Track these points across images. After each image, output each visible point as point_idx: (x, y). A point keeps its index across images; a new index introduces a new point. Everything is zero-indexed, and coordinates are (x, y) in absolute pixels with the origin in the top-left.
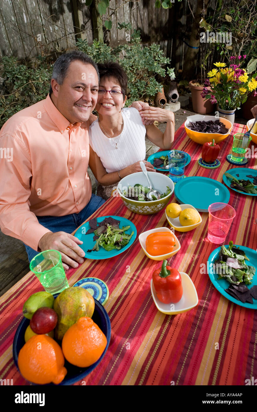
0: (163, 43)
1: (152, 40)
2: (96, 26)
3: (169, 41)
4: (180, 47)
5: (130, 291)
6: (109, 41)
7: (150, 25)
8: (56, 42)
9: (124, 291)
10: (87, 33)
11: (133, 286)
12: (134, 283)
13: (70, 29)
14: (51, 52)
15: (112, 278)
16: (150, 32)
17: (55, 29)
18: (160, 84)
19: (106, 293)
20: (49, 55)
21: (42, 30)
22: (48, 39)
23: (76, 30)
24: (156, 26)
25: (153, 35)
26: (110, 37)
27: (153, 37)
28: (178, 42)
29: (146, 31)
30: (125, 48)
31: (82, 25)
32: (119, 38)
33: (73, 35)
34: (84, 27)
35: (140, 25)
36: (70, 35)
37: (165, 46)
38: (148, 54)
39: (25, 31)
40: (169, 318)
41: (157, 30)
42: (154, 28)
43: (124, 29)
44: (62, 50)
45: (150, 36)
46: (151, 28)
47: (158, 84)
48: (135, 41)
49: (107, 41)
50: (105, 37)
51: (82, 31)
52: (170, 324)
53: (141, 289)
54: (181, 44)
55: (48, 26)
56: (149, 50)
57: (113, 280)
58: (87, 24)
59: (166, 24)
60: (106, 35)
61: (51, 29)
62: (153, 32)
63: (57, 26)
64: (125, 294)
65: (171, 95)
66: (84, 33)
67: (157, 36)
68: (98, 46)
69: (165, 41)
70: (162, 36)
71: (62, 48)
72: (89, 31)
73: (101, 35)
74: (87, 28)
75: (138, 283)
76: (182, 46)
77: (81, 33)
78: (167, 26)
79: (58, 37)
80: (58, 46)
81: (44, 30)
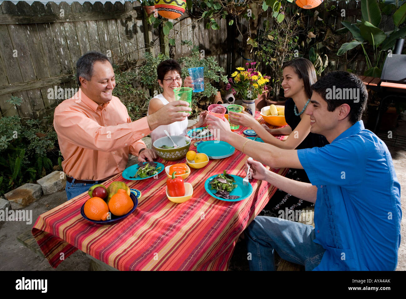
0: (223, 56)
1: (213, 53)
2: (163, 43)
3: (229, 54)
4: (239, 60)
5: (155, 194)
6: (175, 54)
7: (210, 42)
8: (129, 55)
9: (151, 195)
10: (156, 48)
11: (157, 192)
12: (159, 191)
13: (142, 44)
14: (125, 62)
15: (145, 189)
16: (211, 47)
17: (130, 45)
18: (215, 88)
19: (139, 195)
20: (123, 64)
21: (118, 46)
22: (123, 52)
23: (146, 46)
24: (216, 43)
25: (213, 50)
26: (175, 51)
27: (214, 51)
28: (236, 56)
29: (207, 46)
30: (185, 59)
31: (151, 42)
32: (183, 52)
33: (144, 49)
34: (153, 43)
35: (201, 42)
36: (141, 50)
37: (225, 58)
38: (204, 64)
39: (105, 46)
40: (176, 205)
41: (217, 46)
42: (214, 44)
43: (186, 45)
44: (134, 61)
45: (211, 50)
46: (211, 44)
47: (213, 88)
48: (195, 54)
49: (173, 54)
50: (171, 52)
51: (151, 46)
52: (175, 207)
53: (162, 193)
54: (239, 57)
55: (124, 43)
56: (205, 61)
57: (146, 190)
58: (155, 41)
59: (225, 41)
60: (172, 50)
61: (126, 45)
62: (214, 47)
63: (131, 42)
64: (151, 196)
65: (227, 98)
66: (153, 48)
67: (217, 50)
68: (162, 57)
69: (224, 54)
70: (222, 50)
71: (134, 59)
72: (158, 47)
73: (167, 50)
74: (156, 44)
75: (161, 191)
76: (240, 59)
77: (150, 48)
78: (226, 42)
79: (131, 51)
80: (130, 57)
81: (120, 46)
